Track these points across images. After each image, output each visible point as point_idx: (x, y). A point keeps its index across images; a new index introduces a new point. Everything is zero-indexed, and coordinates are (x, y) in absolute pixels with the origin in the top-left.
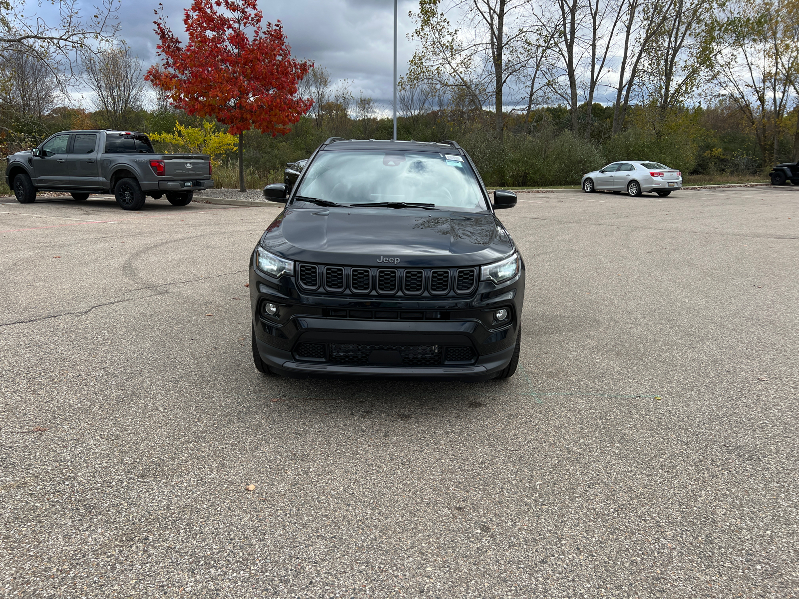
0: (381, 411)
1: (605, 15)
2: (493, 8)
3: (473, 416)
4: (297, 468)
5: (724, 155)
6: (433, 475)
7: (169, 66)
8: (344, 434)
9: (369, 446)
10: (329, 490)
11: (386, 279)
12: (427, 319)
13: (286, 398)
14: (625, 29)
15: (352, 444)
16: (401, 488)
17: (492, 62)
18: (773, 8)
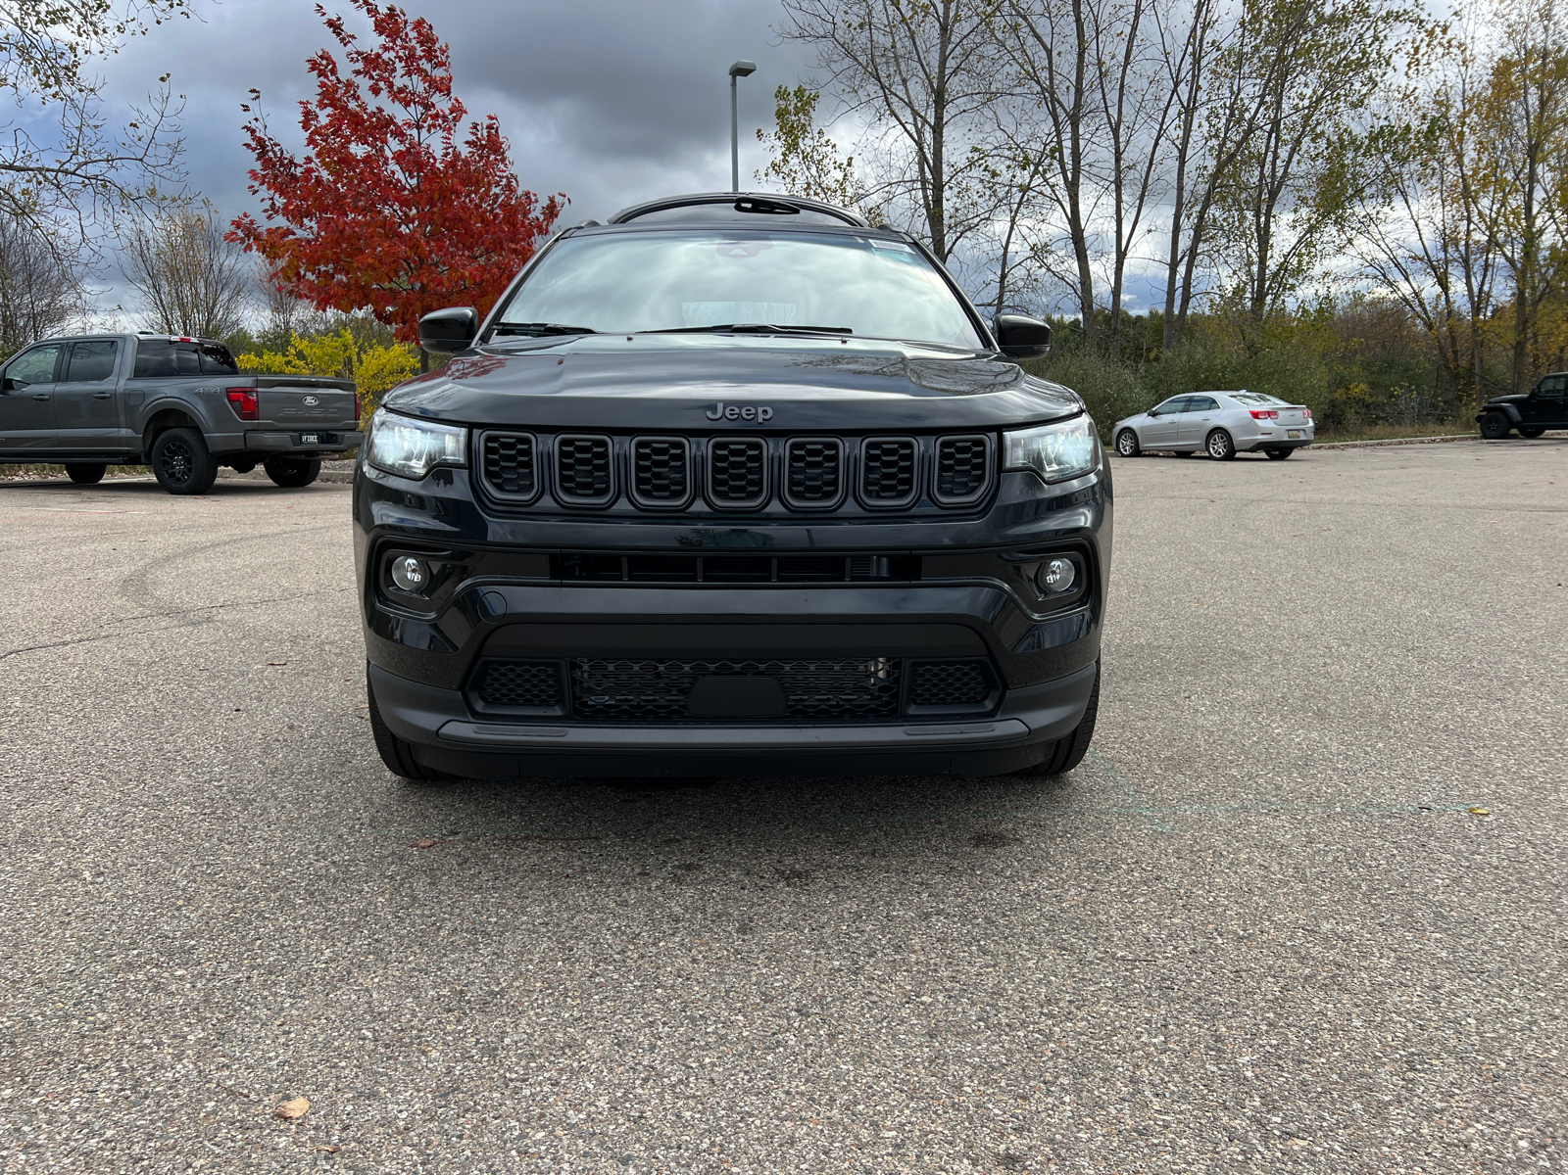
0: (727, 864)
1: (1137, 127)
2: (923, 114)
3: (992, 870)
4: (461, 1036)
5: (1371, 396)
6: (903, 1044)
7: (277, 212)
8: (619, 928)
9: (694, 961)
10: (560, 1108)
11: (734, 465)
12: (853, 579)
13: (460, 836)
14: (1176, 153)
15: (642, 957)
16: (802, 1094)
17: (924, 217)
18: (1453, 111)
